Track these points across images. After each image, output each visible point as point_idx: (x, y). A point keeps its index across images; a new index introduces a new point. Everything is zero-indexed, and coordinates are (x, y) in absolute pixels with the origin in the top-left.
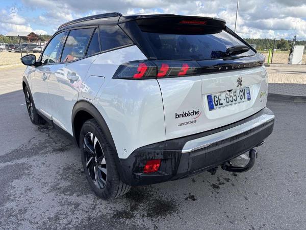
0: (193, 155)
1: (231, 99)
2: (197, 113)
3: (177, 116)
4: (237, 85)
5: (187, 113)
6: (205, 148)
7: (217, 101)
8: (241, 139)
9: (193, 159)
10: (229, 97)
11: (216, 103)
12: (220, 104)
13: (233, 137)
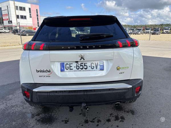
0: (39, 94)
1: (82, 67)
2: (49, 71)
3: (38, 71)
4: (80, 59)
5: (43, 70)
6: (47, 92)
7: (68, 67)
8: (78, 94)
9: (39, 96)
10: (79, 66)
11: (67, 68)
12: (70, 69)
13: (72, 91)
